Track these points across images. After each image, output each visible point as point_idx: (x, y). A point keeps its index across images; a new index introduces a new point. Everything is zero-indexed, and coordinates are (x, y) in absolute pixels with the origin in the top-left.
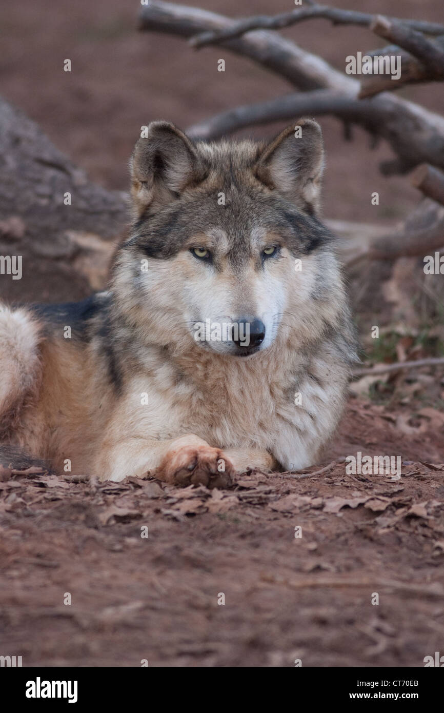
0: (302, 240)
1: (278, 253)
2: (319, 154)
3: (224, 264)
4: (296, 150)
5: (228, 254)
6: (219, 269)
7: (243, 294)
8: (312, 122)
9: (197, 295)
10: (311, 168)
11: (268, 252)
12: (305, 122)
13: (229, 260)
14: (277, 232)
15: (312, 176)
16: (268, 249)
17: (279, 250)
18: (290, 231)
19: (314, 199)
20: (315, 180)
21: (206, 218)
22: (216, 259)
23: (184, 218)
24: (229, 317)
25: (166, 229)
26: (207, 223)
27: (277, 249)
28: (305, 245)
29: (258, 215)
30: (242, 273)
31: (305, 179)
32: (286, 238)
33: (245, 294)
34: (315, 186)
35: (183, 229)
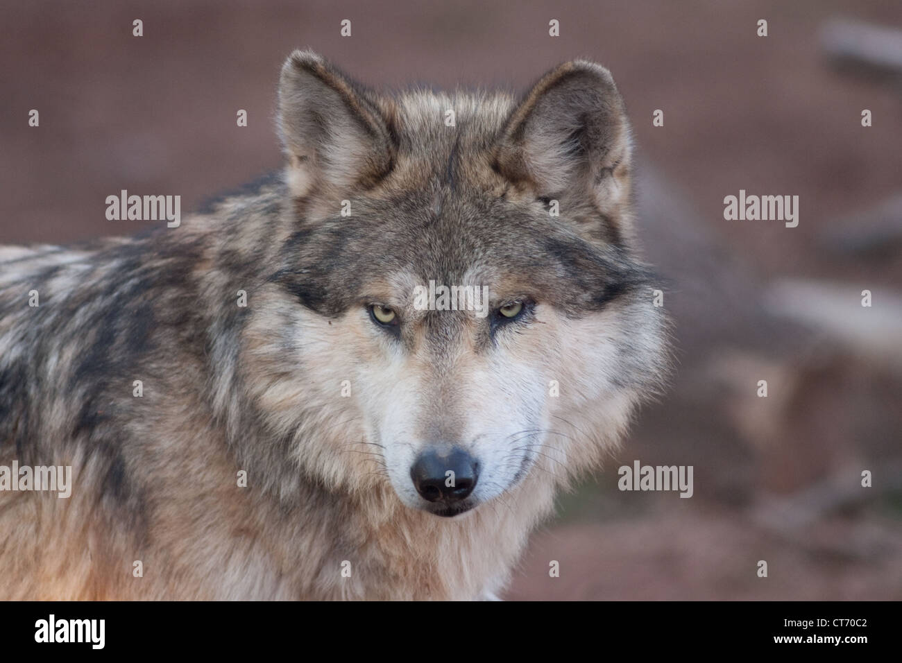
0: (585, 287)
1: (529, 314)
2: (615, 123)
3: (418, 338)
4: (570, 116)
5: (426, 319)
6: (411, 346)
7: (441, 400)
8: (590, 64)
9: (375, 395)
10: (605, 150)
11: (508, 314)
12: (574, 66)
13: (425, 329)
14: (525, 277)
15: (609, 164)
16: (508, 308)
17: (531, 309)
18: (557, 272)
19: (617, 206)
20: (615, 171)
21: (391, 246)
22: (406, 330)
23: (354, 245)
24: (410, 444)
25: (326, 263)
26: (391, 257)
27: (528, 305)
28: (592, 295)
29: (487, 244)
30: (445, 356)
31: (595, 170)
32: (543, 287)
33: (444, 401)
34: (618, 181)
35: (353, 266)
